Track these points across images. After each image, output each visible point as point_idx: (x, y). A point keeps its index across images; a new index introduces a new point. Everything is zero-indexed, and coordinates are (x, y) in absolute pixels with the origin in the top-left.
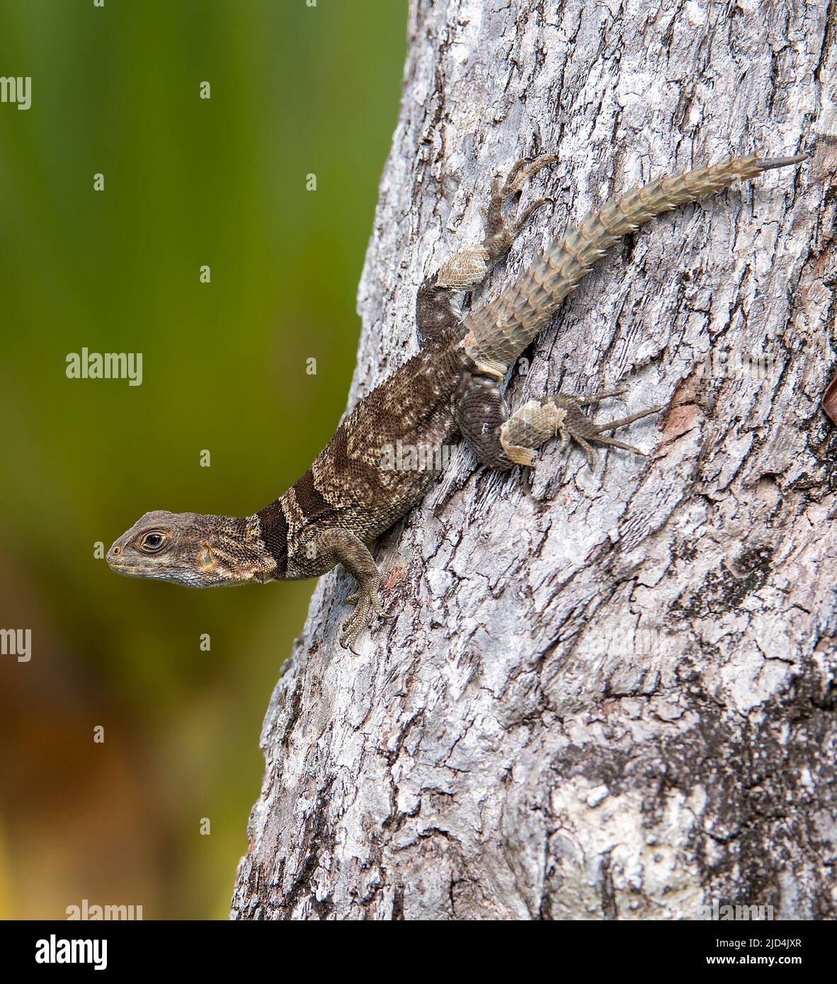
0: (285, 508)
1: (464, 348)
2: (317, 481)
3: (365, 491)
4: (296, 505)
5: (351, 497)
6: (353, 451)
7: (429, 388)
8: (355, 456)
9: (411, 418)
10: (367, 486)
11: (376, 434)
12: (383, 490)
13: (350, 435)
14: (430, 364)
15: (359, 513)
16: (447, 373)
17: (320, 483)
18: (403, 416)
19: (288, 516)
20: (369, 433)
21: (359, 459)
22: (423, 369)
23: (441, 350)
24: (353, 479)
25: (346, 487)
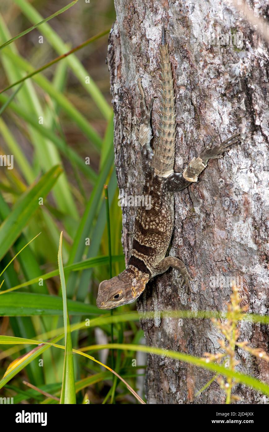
0: (137, 257)
1: (157, 175)
2: (140, 242)
3: (157, 237)
4: (139, 254)
5: (155, 241)
6: (145, 227)
7: (156, 194)
8: (147, 228)
9: (157, 206)
10: (157, 235)
11: (150, 218)
12: (163, 233)
13: (141, 222)
14: (151, 186)
15: (161, 244)
16: (158, 186)
17: (142, 242)
18: (154, 207)
19: (140, 258)
20: (147, 219)
21: (149, 228)
22: (150, 188)
23: (150, 179)
24: (152, 235)
25: (151, 239)
